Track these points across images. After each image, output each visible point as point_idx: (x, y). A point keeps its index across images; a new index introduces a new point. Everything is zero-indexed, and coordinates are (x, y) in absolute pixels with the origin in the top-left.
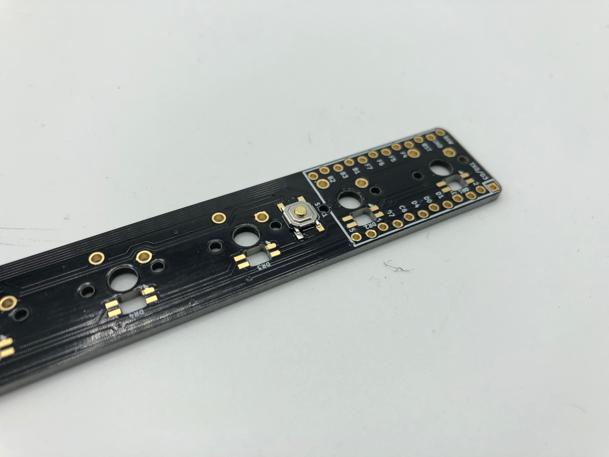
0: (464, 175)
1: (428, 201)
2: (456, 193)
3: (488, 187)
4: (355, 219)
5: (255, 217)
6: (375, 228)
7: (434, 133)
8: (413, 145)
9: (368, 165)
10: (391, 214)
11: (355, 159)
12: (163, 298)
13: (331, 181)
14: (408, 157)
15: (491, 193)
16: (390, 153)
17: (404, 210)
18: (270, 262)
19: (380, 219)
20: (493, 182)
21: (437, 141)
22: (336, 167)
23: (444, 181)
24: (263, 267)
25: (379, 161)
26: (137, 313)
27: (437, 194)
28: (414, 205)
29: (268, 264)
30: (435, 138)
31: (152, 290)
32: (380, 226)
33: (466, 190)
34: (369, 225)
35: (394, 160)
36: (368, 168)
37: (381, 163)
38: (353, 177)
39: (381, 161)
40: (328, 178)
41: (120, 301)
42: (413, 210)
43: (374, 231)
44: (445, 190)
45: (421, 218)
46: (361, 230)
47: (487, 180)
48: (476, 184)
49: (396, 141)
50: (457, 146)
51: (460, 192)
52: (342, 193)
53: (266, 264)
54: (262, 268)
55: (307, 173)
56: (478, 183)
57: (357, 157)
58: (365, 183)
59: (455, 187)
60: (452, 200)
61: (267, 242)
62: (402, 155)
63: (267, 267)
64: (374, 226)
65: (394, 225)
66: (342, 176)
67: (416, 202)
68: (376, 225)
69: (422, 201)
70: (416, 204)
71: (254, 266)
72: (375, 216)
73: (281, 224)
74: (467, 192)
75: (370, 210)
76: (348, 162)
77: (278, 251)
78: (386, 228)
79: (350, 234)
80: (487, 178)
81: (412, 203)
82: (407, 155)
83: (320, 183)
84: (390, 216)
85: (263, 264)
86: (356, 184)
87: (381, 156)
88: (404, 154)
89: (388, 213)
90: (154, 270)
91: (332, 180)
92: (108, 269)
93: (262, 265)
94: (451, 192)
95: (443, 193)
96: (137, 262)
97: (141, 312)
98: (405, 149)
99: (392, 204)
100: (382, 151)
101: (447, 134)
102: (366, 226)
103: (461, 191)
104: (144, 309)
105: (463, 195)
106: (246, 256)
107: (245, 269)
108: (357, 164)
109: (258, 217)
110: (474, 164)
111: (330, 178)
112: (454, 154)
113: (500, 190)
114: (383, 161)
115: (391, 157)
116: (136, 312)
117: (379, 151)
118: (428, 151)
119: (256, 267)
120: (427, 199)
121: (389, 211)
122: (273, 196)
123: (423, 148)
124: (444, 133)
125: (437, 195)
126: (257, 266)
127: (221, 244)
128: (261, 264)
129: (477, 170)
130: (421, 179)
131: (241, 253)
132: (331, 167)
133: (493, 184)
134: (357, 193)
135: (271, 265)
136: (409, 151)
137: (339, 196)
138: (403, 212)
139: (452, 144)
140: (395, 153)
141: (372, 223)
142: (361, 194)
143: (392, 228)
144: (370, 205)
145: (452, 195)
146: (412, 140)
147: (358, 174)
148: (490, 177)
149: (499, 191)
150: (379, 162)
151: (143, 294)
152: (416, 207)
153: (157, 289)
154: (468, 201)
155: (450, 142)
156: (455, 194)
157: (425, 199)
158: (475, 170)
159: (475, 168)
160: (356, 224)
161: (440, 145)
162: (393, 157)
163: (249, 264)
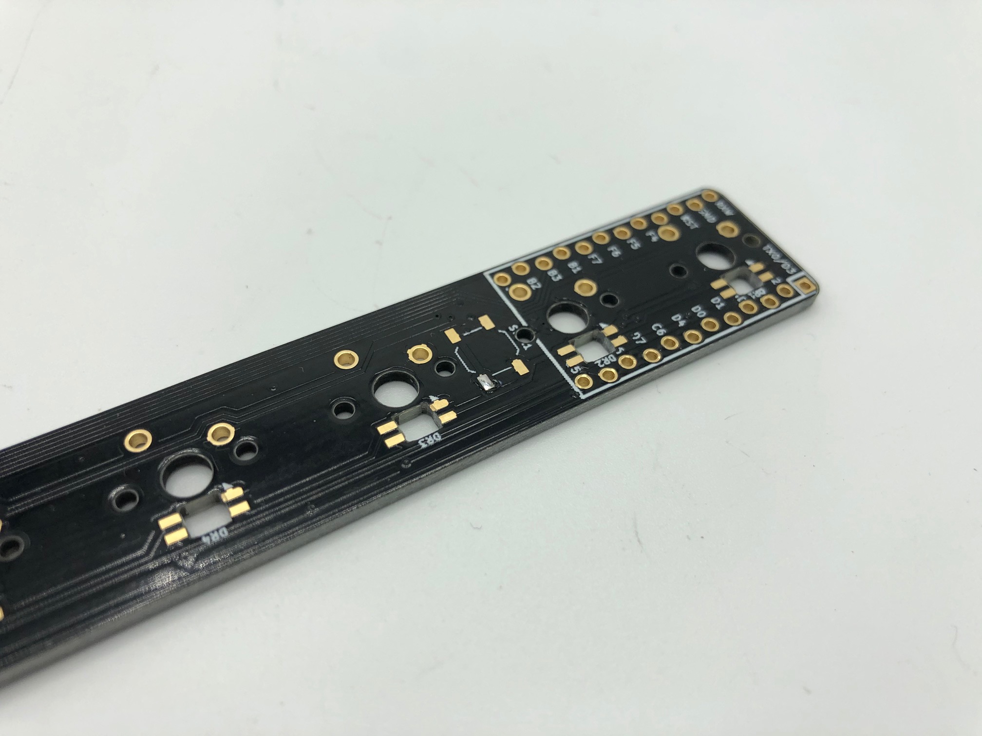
0: (756, 267)
1: (700, 315)
2: (745, 299)
3: (797, 286)
4: (579, 350)
5: (408, 354)
6: (614, 365)
7: (699, 197)
8: (666, 219)
9: (593, 256)
10: (640, 339)
11: (571, 246)
12: (259, 505)
13: (534, 287)
14: (660, 240)
15: (803, 296)
16: (629, 233)
17: (661, 332)
18: (440, 432)
19: (621, 349)
20: (804, 276)
21: (705, 211)
22: (540, 263)
23: (724, 277)
24: (428, 442)
25: (612, 248)
26: (216, 534)
27: (713, 301)
28: (677, 323)
29: (436, 436)
30: (701, 205)
31: (239, 492)
32: (623, 361)
33: (761, 292)
34: (603, 360)
35: (636, 245)
36: (594, 262)
37: (616, 253)
38: (570, 278)
39: (615, 248)
40: (529, 281)
41: (184, 514)
42: (675, 330)
43: (613, 370)
44: (726, 294)
45: (691, 345)
46: (591, 368)
47: (795, 273)
48: (777, 282)
49: (639, 214)
50: (739, 218)
51: (752, 296)
52: (554, 306)
53: (434, 436)
54: (428, 444)
55: (492, 275)
56: (779, 280)
57: (574, 244)
58: (591, 288)
59: (741, 289)
60: (738, 311)
61: (432, 398)
62: (650, 237)
63: (435, 441)
64: (612, 361)
65: (646, 358)
66: (551, 277)
67: (680, 317)
68: (615, 360)
69: (689, 314)
70: (680, 321)
71: (412, 442)
72: (612, 344)
73: (454, 365)
74: (763, 296)
75: (603, 335)
76: (559, 252)
77: (452, 412)
78: (632, 363)
79: (573, 377)
80: (793, 270)
81: (674, 318)
82: (659, 236)
83: (514, 291)
84: (637, 342)
85: (428, 437)
86: (577, 289)
87: (614, 240)
88: (653, 235)
89: (634, 338)
90: (239, 456)
91: (535, 284)
92: (161, 459)
93: (426, 438)
94: (736, 297)
95: (723, 300)
96: (209, 443)
97: (223, 533)
98: (654, 227)
99: (640, 321)
100: (615, 232)
101: (721, 197)
102: (599, 362)
103: (754, 294)
104: (227, 526)
105: (757, 301)
106: (398, 423)
107: (398, 446)
108: (575, 256)
109: (414, 354)
110: (770, 248)
111: (532, 281)
112: (736, 232)
113: (816, 290)
114: (618, 248)
115: (632, 241)
116: (213, 532)
117: (610, 232)
118: (692, 228)
119: (416, 442)
120: (698, 310)
121: (635, 334)
122: (437, 316)
123: (684, 223)
124: (716, 197)
125: (714, 303)
126: (418, 441)
127: (353, 406)
128: (424, 438)
129: (776, 257)
130: (685, 277)
131: (388, 420)
132: (531, 262)
133: (805, 280)
134: (577, 305)
135: (442, 438)
136: (660, 230)
137: (549, 311)
138: (660, 335)
139: (731, 216)
140: (637, 234)
141: (609, 357)
142: (584, 306)
143: (642, 363)
144: (603, 325)
145: (739, 303)
146: (664, 210)
147: (579, 272)
148: (799, 269)
149: (815, 292)
150: (611, 251)
151: (224, 500)
152: (680, 326)
153: (248, 490)
154: (766, 311)
155: (728, 212)
156: (743, 300)
157: (695, 311)
158: (773, 257)
159: (772, 254)
160: (582, 358)
161: (711, 217)
162: (635, 241)
163: (405, 437)
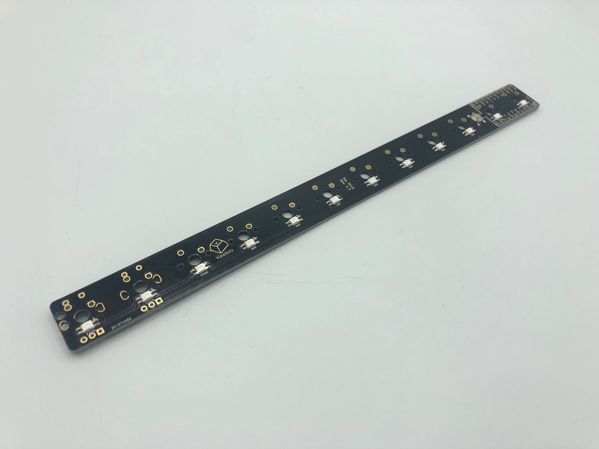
1: (516, 111)
3: (534, 104)
5: (461, 120)
6: (502, 121)
7: (508, 86)
10: (505, 116)
14: (503, 96)
15: (536, 107)
16: (496, 95)
22: (480, 102)
23: (519, 103)
27: (518, 108)
28: (512, 112)
30: (509, 88)
33: (527, 106)
35: (498, 97)
36: (491, 101)
37: (495, 99)
38: (487, 105)
42: (512, 114)
45: (516, 117)
46: (498, 121)
49: (496, 91)
50: (518, 90)
52: (486, 110)
55: (471, 104)
56: (530, 103)
57: (485, 98)
58: (492, 106)
60: (524, 110)
63: (474, 134)
65: (508, 119)
66: (483, 104)
71: (470, 135)
73: (471, 121)
76: (483, 99)
77: (474, 130)
79: (495, 123)
81: (510, 112)
83: (477, 107)
86: (489, 107)
87: (493, 96)
88: (501, 95)
92: (425, 139)
98: (501, 93)
99: (504, 113)
101: (513, 86)
104: (444, 148)
105: (527, 108)
108: (486, 100)
111: (480, 105)
112: (519, 94)
118: (509, 93)
122: (464, 113)
123: (507, 92)
127: (456, 130)
129: (529, 99)
130: (510, 103)
133: (536, 103)
138: (509, 114)
140: (498, 95)
146: (502, 90)
147: (489, 103)
148: (534, 101)
149: (538, 105)
154: (529, 110)
155: (516, 90)
161: (512, 91)
